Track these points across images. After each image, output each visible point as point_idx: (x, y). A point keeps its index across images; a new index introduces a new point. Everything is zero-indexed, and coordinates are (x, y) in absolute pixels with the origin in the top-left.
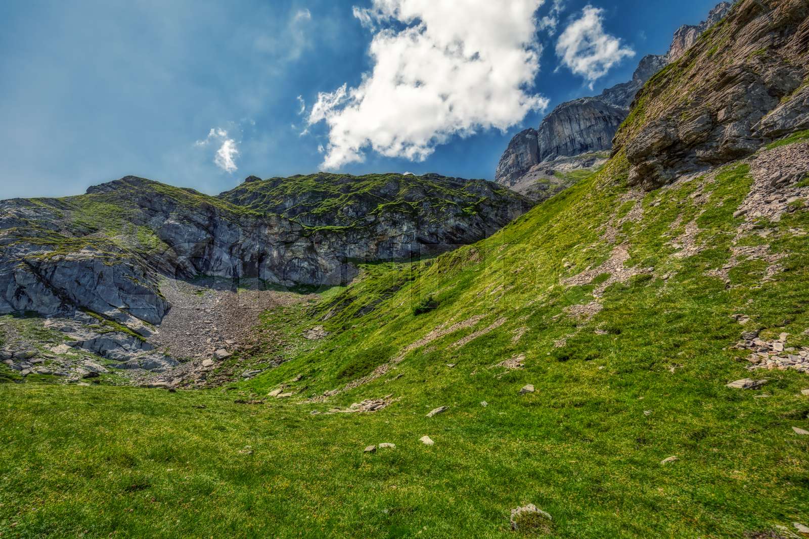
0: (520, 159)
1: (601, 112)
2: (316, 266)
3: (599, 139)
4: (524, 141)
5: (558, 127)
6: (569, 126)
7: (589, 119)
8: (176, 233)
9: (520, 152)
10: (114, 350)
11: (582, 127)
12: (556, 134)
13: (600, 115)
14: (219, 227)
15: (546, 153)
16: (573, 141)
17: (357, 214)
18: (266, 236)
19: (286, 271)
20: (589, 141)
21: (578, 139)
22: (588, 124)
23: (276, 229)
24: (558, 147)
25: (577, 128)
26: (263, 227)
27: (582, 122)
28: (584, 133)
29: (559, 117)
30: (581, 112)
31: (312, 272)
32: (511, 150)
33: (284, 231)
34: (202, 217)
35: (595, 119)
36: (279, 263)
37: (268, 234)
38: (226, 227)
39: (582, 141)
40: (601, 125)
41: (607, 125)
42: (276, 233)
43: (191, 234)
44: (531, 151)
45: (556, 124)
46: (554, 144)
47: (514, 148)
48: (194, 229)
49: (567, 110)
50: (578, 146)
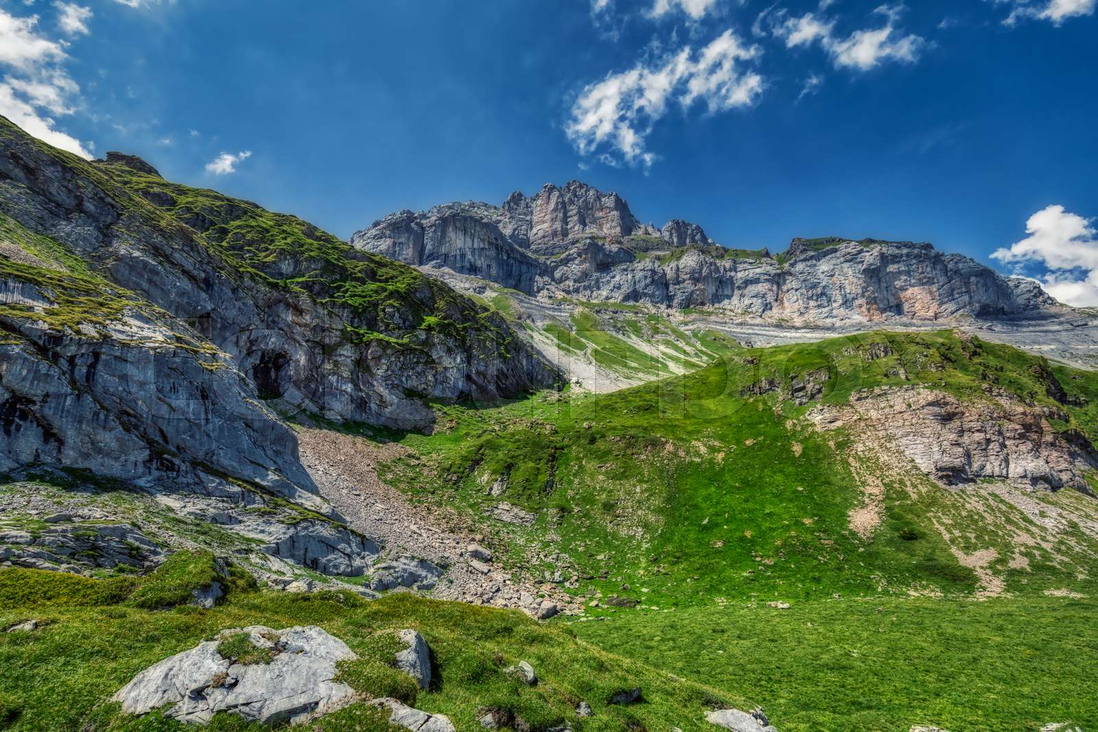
0: (397, 249)
1: (496, 239)
2: (367, 394)
3: (489, 266)
4: (408, 229)
5: (451, 233)
6: (462, 238)
7: (483, 240)
8: (150, 281)
9: (401, 240)
10: (329, 557)
11: (476, 246)
12: (447, 239)
13: (494, 241)
14: (216, 288)
15: (432, 257)
16: (463, 256)
17: (404, 323)
18: (288, 326)
19: (318, 394)
20: (479, 263)
21: (469, 256)
22: (482, 246)
23: (308, 317)
24: (446, 256)
25: (470, 244)
26: (282, 307)
27: (476, 240)
28: (477, 253)
29: (454, 223)
30: (478, 228)
31: (359, 401)
32: (388, 232)
33: (318, 325)
34: (191, 260)
35: (489, 243)
36: (307, 378)
37: (293, 322)
38: (230, 294)
39: (472, 260)
40: (493, 253)
41: (498, 254)
42: (306, 325)
43: (182, 293)
44: (414, 245)
45: (451, 229)
46: (443, 250)
47: (393, 231)
48: (185, 284)
49: (465, 219)
50: (467, 265)
